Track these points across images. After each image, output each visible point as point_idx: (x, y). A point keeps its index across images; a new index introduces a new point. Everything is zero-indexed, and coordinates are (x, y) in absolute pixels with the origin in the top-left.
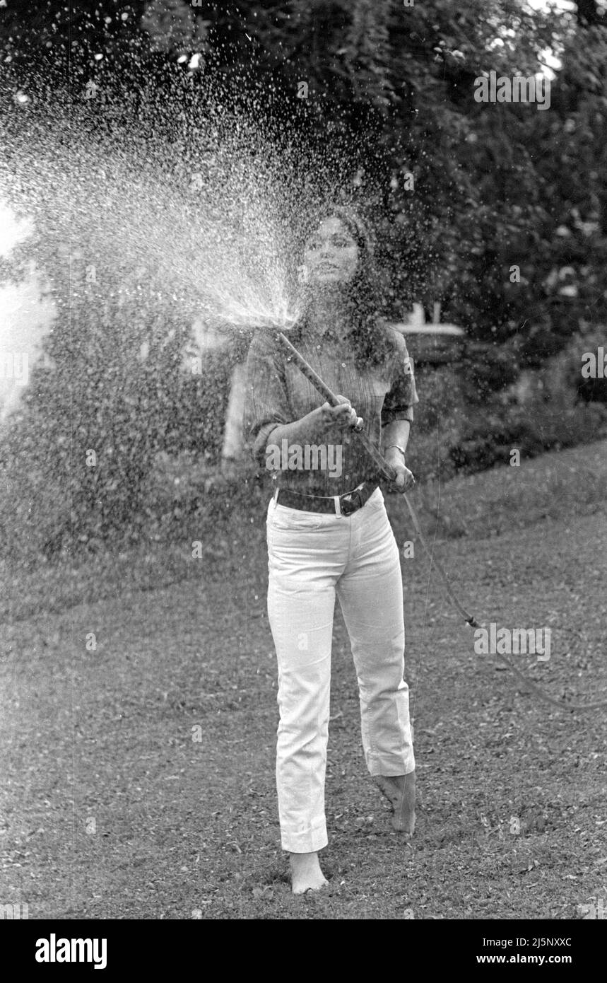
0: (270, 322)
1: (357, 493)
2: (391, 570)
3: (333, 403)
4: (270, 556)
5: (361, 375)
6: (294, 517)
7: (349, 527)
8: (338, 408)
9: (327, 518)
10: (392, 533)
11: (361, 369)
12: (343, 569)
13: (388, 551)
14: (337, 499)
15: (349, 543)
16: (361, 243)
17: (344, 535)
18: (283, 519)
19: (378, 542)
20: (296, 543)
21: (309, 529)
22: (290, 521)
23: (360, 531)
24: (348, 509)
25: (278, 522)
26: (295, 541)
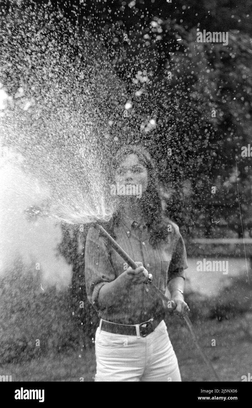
0: (95, 219)
1: (150, 323)
2: (173, 371)
3: (134, 267)
4: (98, 363)
5: (155, 248)
6: (111, 338)
7: (144, 344)
8: (137, 270)
9: (131, 338)
10: (172, 348)
11: (155, 245)
12: (142, 371)
13: (170, 359)
14: (137, 326)
15: (146, 354)
16: (149, 167)
17: (142, 349)
18: (104, 340)
19: (163, 354)
20: (113, 354)
21: (119, 346)
22: (109, 340)
23: (152, 347)
24: (145, 332)
25: (103, 342)
26: (113, 353)
